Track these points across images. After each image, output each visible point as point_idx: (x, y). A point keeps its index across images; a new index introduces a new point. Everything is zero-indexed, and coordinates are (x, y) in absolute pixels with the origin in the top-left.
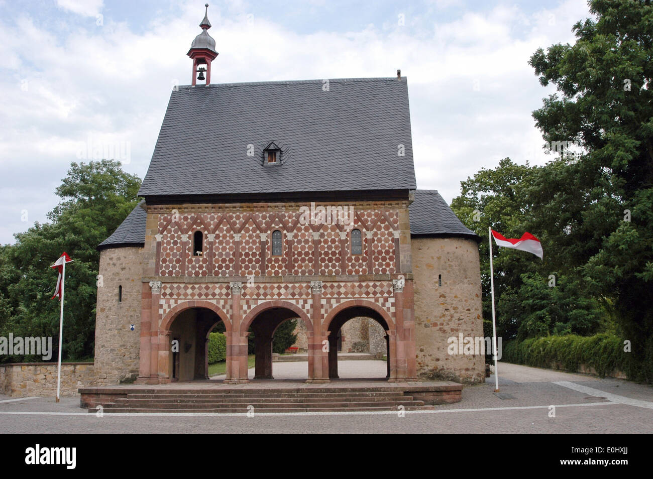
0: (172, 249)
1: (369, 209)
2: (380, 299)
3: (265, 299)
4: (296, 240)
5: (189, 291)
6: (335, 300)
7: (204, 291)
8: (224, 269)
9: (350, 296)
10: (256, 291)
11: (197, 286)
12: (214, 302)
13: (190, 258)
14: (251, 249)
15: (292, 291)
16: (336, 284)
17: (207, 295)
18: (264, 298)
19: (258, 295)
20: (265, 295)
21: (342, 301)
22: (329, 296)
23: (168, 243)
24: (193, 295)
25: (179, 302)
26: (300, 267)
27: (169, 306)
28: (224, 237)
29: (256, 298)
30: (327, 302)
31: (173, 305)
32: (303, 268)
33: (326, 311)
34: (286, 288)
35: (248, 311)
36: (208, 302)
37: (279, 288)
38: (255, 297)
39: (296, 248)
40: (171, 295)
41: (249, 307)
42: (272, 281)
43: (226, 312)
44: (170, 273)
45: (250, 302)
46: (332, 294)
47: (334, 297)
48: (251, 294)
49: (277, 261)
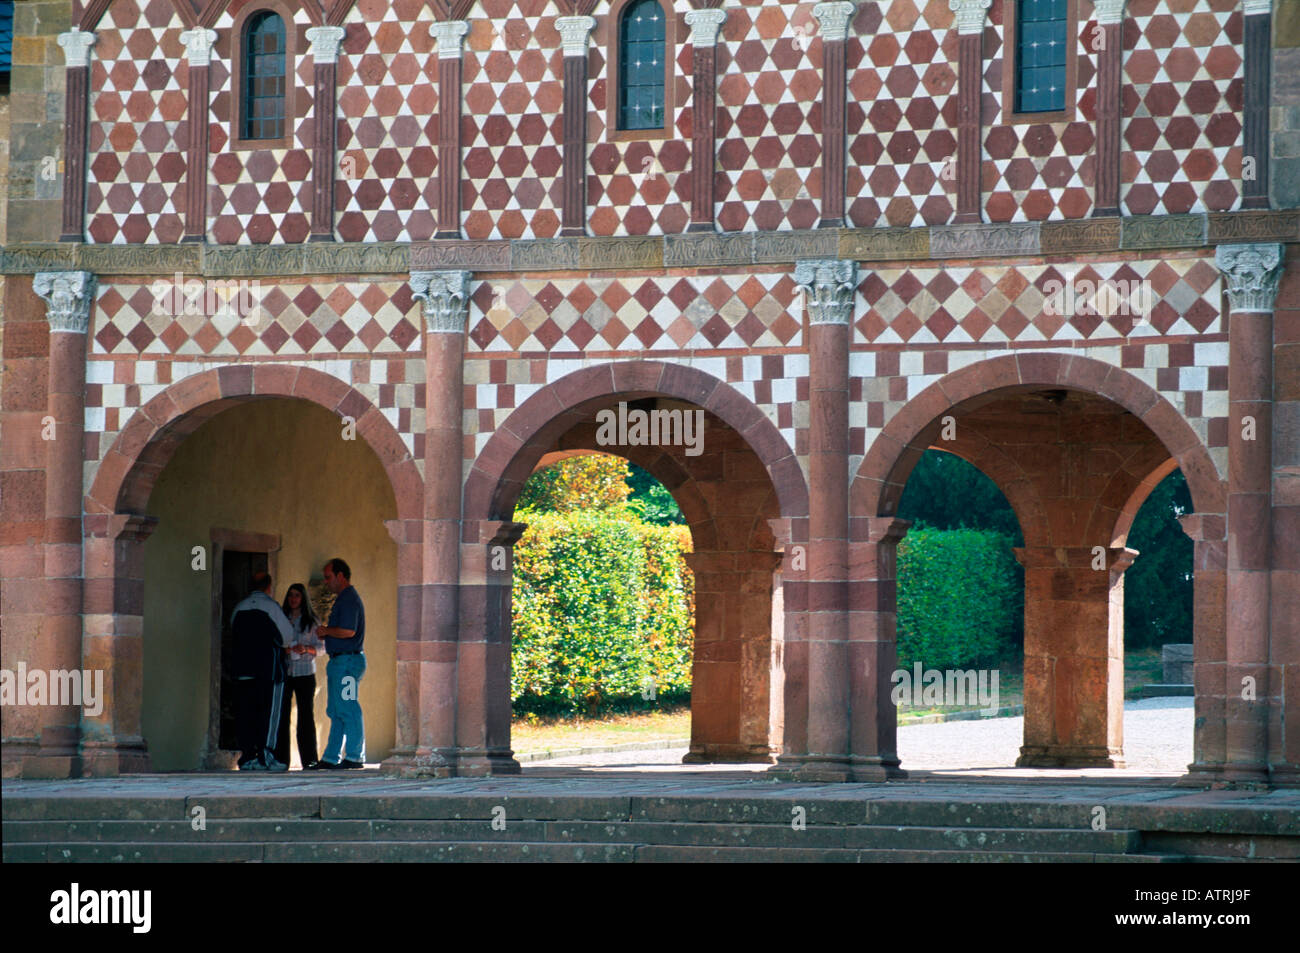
0: (140, 106)
3: (580, 355)
4: (734, 47)
6: (919, 356)
7: (292, 318)
8: (387, 204)
9: (994, 334)
10: (539, 317)
12: (342, 370)
13: (225, 150)
14: (515, 98)
15: (709, 313)
16: (924, 276)
17: (307, 337)
18: (575, 348)
19: (549, 333)
20: (582, 333)
21: (956, 363)
22: (890, 336)
23: (125, 76)
24: (241, 337)
25: (179, 372)
26: (752, 187)
27: (132, 394)
28: (388, 39)
29: (540, 347)
30: (881, 371)
31: (149, 390)
32: (769, 195)
33: (875, 416)
34: (683, 295)
35: (501, 416)
36: (317, 374)
37: (649, 296)
38: (532, 344)
39: (736, 90)
40: (141, 338)
41: (505, 396)
42: (615, 261)
43: (396, 425)
44: (136, 229)
45: (513, 368)
46: (906, 325)
47: (914, 340)
48: (517, 333)
49: (639, 160)
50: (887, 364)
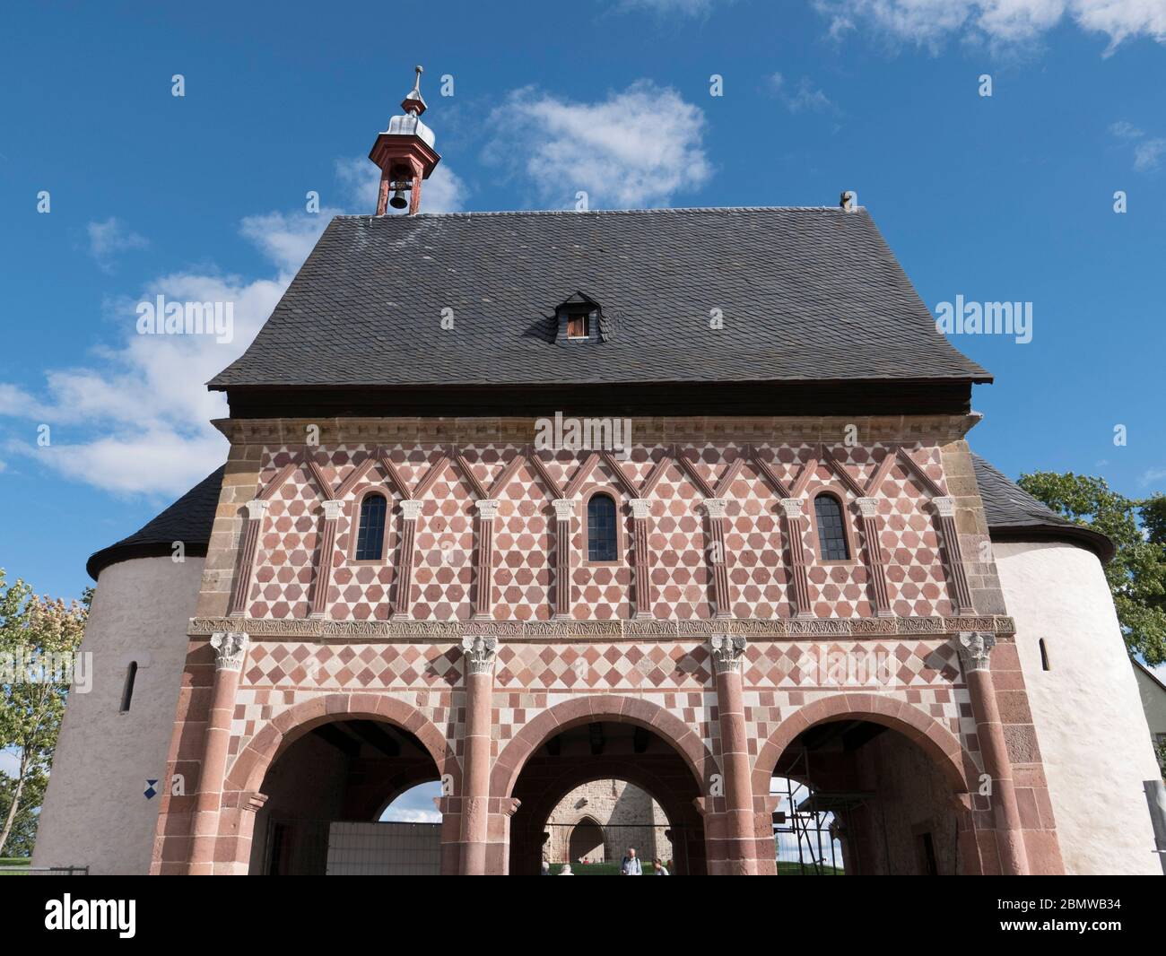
0: (291, 541)
2: (923, 693)
3: (569, 691)
4: (657, 520)
5: (335, 664)
6: (786, 694)
7: (378, 665)
8: (444, 599)
10: (542, 667)
11: (358, 649)
12: (410, 698)
13: (343, 565)
14: (526, 542)
15: (652, 666)
16: (783, 647)
17: (387, 677)
18: (565, 687)
19: (548, 677)
20: (570, 678)
21: (809, 699)
22: (765, 682)
23: (284, 524)
24: (344, 676)
25: (300, 697)
26: (673, 594)
27: (266, 712)
28: (449, 509)
29: (542, 686)
30: (763, 702)
31: (278, 705)
32: (683, 599)
33: (762, 730)
34: (634, 656)
35: (516, 729)
36: (392, 700)
37: (613, 656)
38: (537, 683)
39: (659, 542)
40: (276, 675)
41: (519, 716)
42: (589, 635)
44: (280, 610)
45: (523, 699)
46: (776, 676)
47: (781, 685)
48: (526, 677)
49: (603, 577)
50: (766, 699)
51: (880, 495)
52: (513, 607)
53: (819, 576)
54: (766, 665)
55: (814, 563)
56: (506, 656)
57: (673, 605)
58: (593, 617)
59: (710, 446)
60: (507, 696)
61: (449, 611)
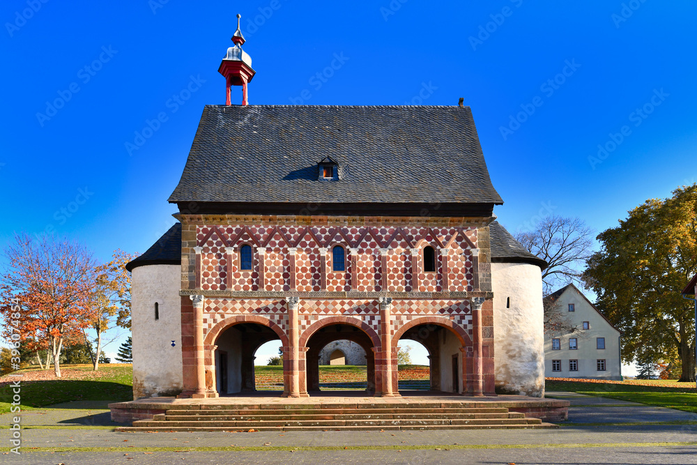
0: (214, 262)
1: (444, 225)
2: (456, 317)
3: (326, 315)
4: (360, 256)
5: (238, 305)
6: (406, 316)
7: (255, 306)
8: (277, 284)
9: (422, 313)
10: (316, 307)
11: (247, 301)
12: (268, 317)
13: (237, 271)
14: (308, 264)
15: (357, 307)
16: (406, 301)
17: (258, 310)
18: (325, 313)
19: (319, 310)
20: (326, 311)
21: (414, 318)
22: (399, 312)
23: (210, 256)
24: (242, 309)
25: (227, 316)
26: (366, 283)
27: (215, 321)
28: (277, 251)
30: (397, 319)
31: (219, 319)
32: (369, 284)
33: (396, 327)
34: (351, 304)
35: (307, 326)
36: (261, 317)
37: (342, 304)
38: (315, 312)
39: (361, 264)
40: (216, 309)
41: (308, 322)
42: (333, 297)
43: (281, 327)
44: (214, 287)
45: (309, 317)
46: (402, 310)
47: (404, 313)
48: (310, 310)
49: (339, 277)
50: (398, 318)
51: (450, 248)
52: (304, 287)
53: (422, 277)
54: (400, 307)
55: (421, 273)
56: (303, 303)
57: (366, 287)
58: (335, 290)
59: (383, 227)
60: (304, 316)
61: (280, 288)
